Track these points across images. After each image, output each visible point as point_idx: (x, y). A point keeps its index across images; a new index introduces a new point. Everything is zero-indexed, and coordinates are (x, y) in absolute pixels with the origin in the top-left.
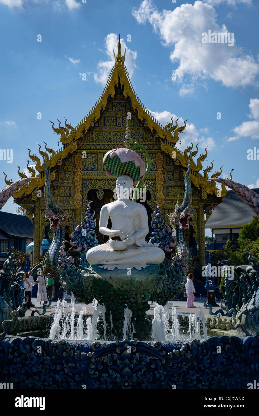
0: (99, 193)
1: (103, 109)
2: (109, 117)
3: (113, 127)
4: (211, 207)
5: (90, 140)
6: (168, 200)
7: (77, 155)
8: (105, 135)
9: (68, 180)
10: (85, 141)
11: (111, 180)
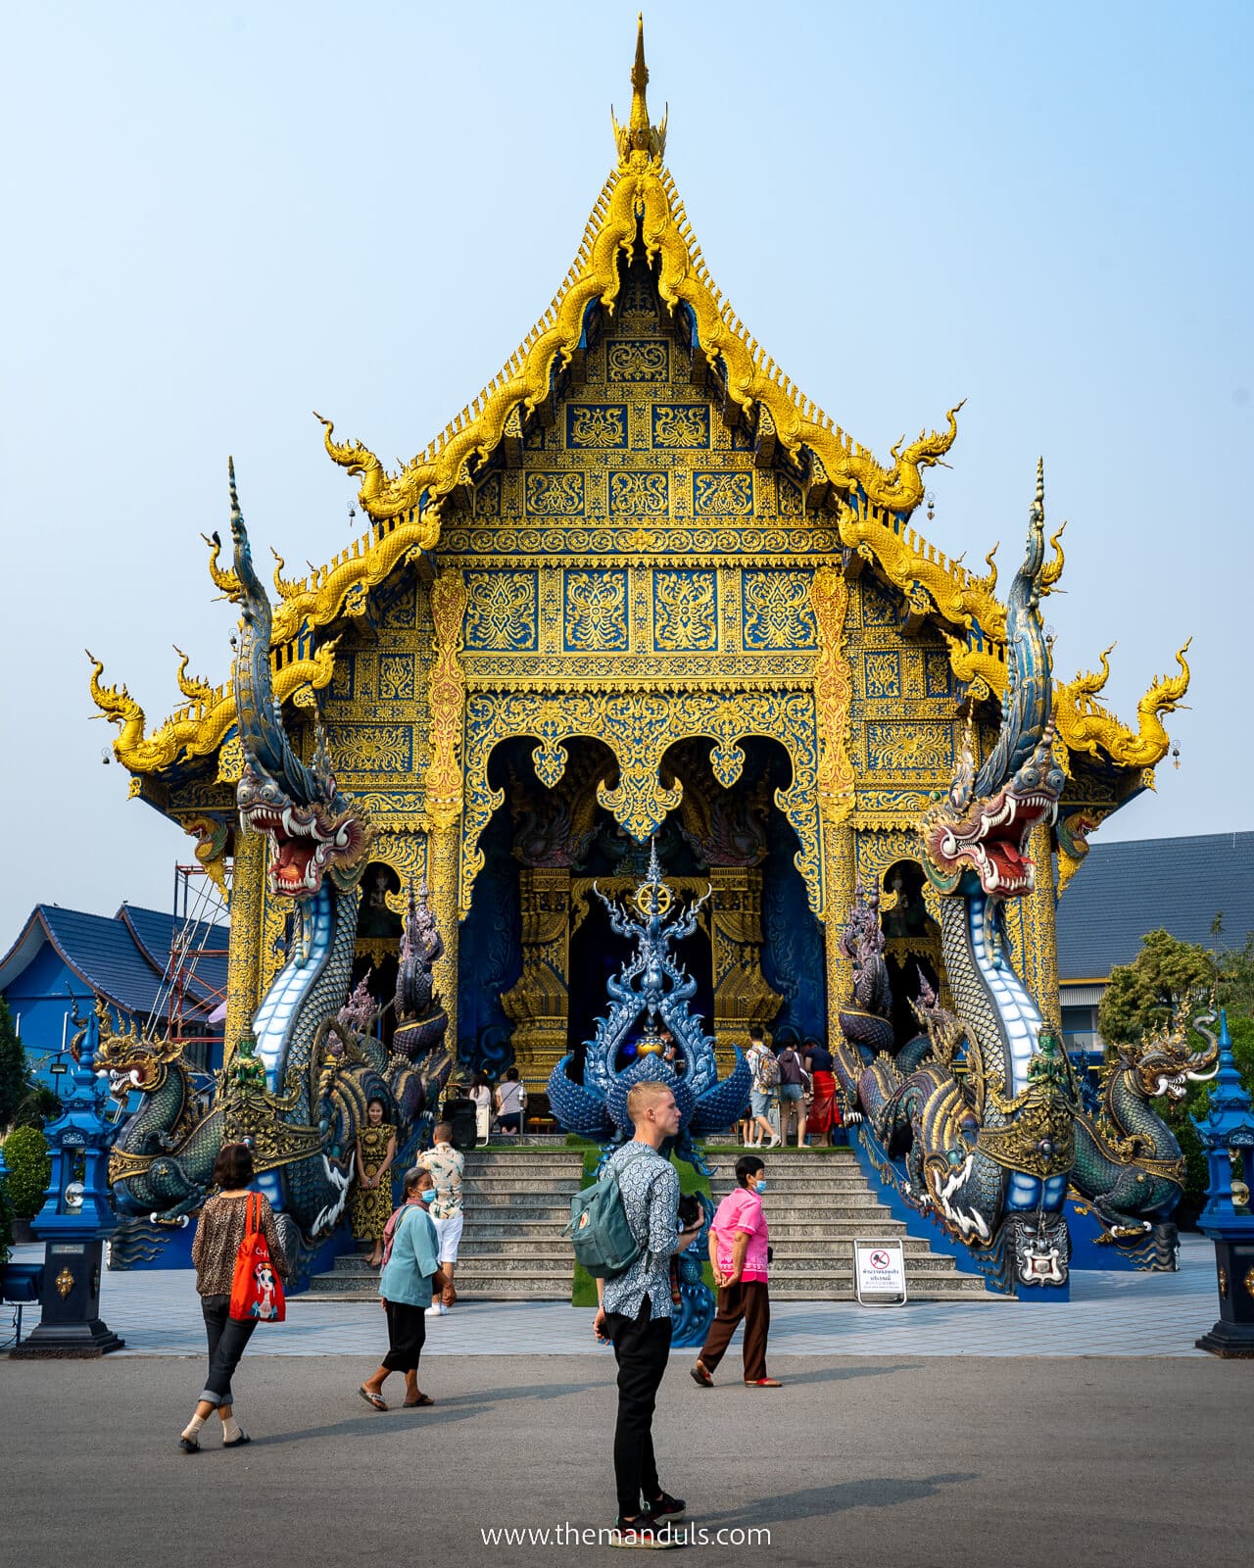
0: (542, 757)
1: (564, 358)
2: (592, 408)
3: (609, 450)
4: (1082, 822)
5: (503, 511)
6: (875, 787)
7: (440, 578)
8: (571, 488)
9: (396, 697)
10: (478, 514)
11: (604, 693)
